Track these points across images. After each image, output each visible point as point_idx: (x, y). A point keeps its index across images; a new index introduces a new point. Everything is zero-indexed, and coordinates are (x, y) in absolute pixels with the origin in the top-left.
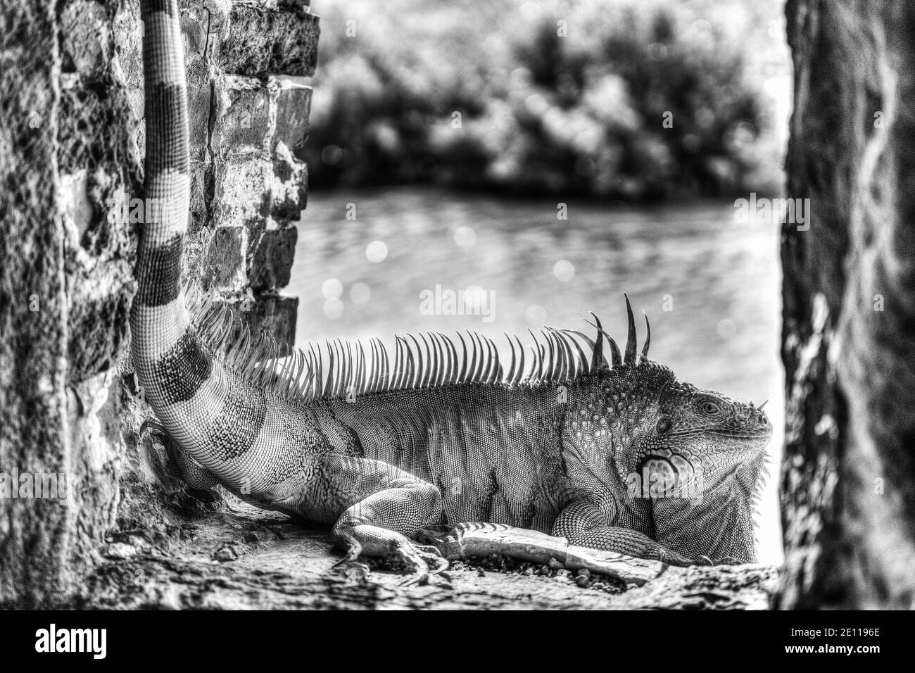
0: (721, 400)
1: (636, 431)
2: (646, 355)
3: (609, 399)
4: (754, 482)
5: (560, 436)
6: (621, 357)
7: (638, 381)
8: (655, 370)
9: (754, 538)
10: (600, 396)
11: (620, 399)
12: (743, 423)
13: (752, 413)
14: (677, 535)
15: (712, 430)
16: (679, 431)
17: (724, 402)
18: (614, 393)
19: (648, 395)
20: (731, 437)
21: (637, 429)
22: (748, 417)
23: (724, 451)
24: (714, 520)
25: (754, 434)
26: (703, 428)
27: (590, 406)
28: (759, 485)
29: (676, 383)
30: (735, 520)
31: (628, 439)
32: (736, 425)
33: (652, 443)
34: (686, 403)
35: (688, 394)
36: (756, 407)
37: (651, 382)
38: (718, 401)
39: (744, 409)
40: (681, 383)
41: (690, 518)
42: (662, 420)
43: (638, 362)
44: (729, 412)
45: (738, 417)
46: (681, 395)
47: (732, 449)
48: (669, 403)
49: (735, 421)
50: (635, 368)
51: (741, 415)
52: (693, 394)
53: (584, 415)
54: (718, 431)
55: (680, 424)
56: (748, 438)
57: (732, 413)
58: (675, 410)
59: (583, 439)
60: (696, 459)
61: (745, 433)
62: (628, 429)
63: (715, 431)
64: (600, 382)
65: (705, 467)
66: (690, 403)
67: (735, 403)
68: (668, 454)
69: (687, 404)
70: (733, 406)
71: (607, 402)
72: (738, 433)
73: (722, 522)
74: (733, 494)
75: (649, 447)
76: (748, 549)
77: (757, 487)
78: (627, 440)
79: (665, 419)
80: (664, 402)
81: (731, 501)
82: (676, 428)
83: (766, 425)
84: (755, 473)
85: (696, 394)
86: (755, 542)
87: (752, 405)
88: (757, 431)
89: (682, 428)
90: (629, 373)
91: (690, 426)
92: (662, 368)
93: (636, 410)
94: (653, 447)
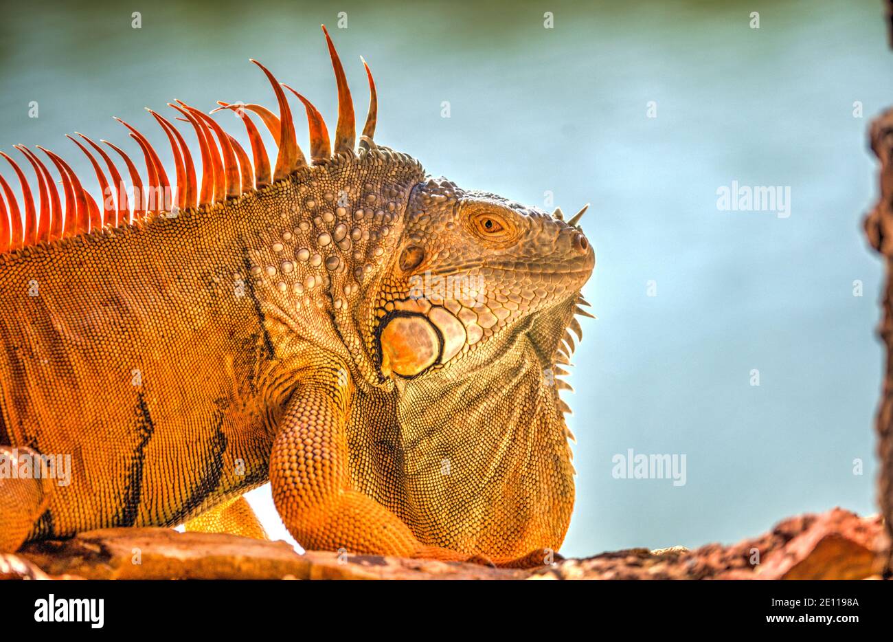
0: (510, 211)
1: (369, 272)
2: (371, 136)
3: (318, 220)
4: (556, 342)
5: (253, 296)
6: (329, 143)
7: (364, 183)
8: (391, 161)
9: (566, 433)
10: (300, 217)
11: (337, 220)
12: (546, 249)
13: (561, 231)
14: (435, 441)
15: (494, 263)
16: (439, 267)
17: (515, 214)
18: (323, 209)
19: (385, 207)
20: (526, 274)
21: (369, 269)
22: (554, 239)
23: (515, 297)
24: (498, 409)
25: (564, 267)
26: (479, 260)
27: (288, 236)
28: (563, 348)
29: (431, 183)
30: (534, 407)
31: (356, 288)
32: (534, 252)
33: (394, 290)
34: (450, 217)
35: (453, 201)
36: (567, 219)
37: (385, 184)
38: (504, 213)
39: (548, 224)
40: (439, 184)
41: (457, 410)
42: (410, 249)
43: (358, 151)
44: (523, 230)
45: (539, 239)
46: (440, 204)
47: (528, 295)
48: (421, 219)
49: (533, 246)
50: (355, 164)
51: (543, 236)
52: (463, 200)
53: (279, 253)
54: (505, 264)
55: (441, 254)
56: (554, 275)
57: (528, 232)
58: (431, 230)
59: (291, 294)
60: (469, 314)
61: (550, 265)
62: (354, 271)
63: (500, 264)
64: (296, 191)
65: (484, 326)
66: (457, 217)
67: (532, 215)
68: (424, 306)
69: (452, 220)
70: (529, 220)
71: (315, 225)
72: (538, 265)
73: (511, 411)
74: (528, 364)
75: (389, 297)
76: (559, 454)
77: (559, 350)
78: (352, 290)
79: (414, 248)
80: (411, 218)
81: (525, 375)
82: (434, 262)
83: (585, 251)
84: (558, 330)
85: (466, 203)
86: (568, 439)
87: (559, 217)
88: (570, 262)
89: (445, 260)
90: (346, 172)
91: (457, 258)
92: (400, 158)
93: (367, 237)
94: (396, 296)
